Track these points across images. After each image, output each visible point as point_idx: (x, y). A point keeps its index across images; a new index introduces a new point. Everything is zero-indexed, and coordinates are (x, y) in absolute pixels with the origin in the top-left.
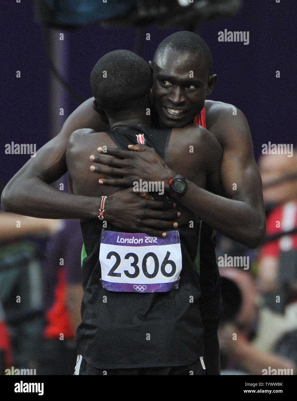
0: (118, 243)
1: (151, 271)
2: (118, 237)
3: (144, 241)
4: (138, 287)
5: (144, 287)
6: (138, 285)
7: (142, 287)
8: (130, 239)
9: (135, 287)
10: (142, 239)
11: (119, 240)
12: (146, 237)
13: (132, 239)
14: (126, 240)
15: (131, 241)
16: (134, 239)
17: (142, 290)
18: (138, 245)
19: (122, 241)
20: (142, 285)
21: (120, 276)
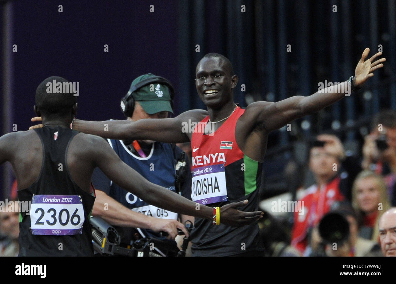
0: (44, 202)
1: (64, 221)
2: (44, 198)
3: (61, 201)
4: (55, 232)
5: (59, 232)
6: (55, 230)
7: (58, 232)
8: (52, 199)
9: (53, 231)
10: (60, 200)
11: (44, 200)
12: (63, 198)
13: (53, 198)
14: (49, 200)
15: (53, 200)
16: (55, 198)
17: (58, 233)
18: (56, 203)
19: (47, 200)
20: (58, 230)
21: (44, 224)
